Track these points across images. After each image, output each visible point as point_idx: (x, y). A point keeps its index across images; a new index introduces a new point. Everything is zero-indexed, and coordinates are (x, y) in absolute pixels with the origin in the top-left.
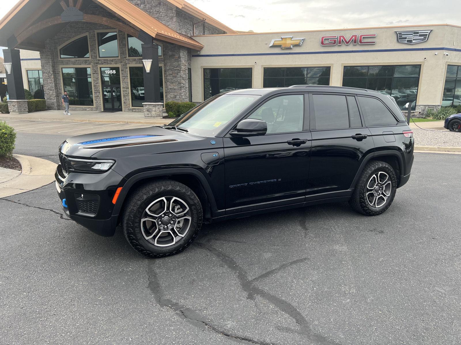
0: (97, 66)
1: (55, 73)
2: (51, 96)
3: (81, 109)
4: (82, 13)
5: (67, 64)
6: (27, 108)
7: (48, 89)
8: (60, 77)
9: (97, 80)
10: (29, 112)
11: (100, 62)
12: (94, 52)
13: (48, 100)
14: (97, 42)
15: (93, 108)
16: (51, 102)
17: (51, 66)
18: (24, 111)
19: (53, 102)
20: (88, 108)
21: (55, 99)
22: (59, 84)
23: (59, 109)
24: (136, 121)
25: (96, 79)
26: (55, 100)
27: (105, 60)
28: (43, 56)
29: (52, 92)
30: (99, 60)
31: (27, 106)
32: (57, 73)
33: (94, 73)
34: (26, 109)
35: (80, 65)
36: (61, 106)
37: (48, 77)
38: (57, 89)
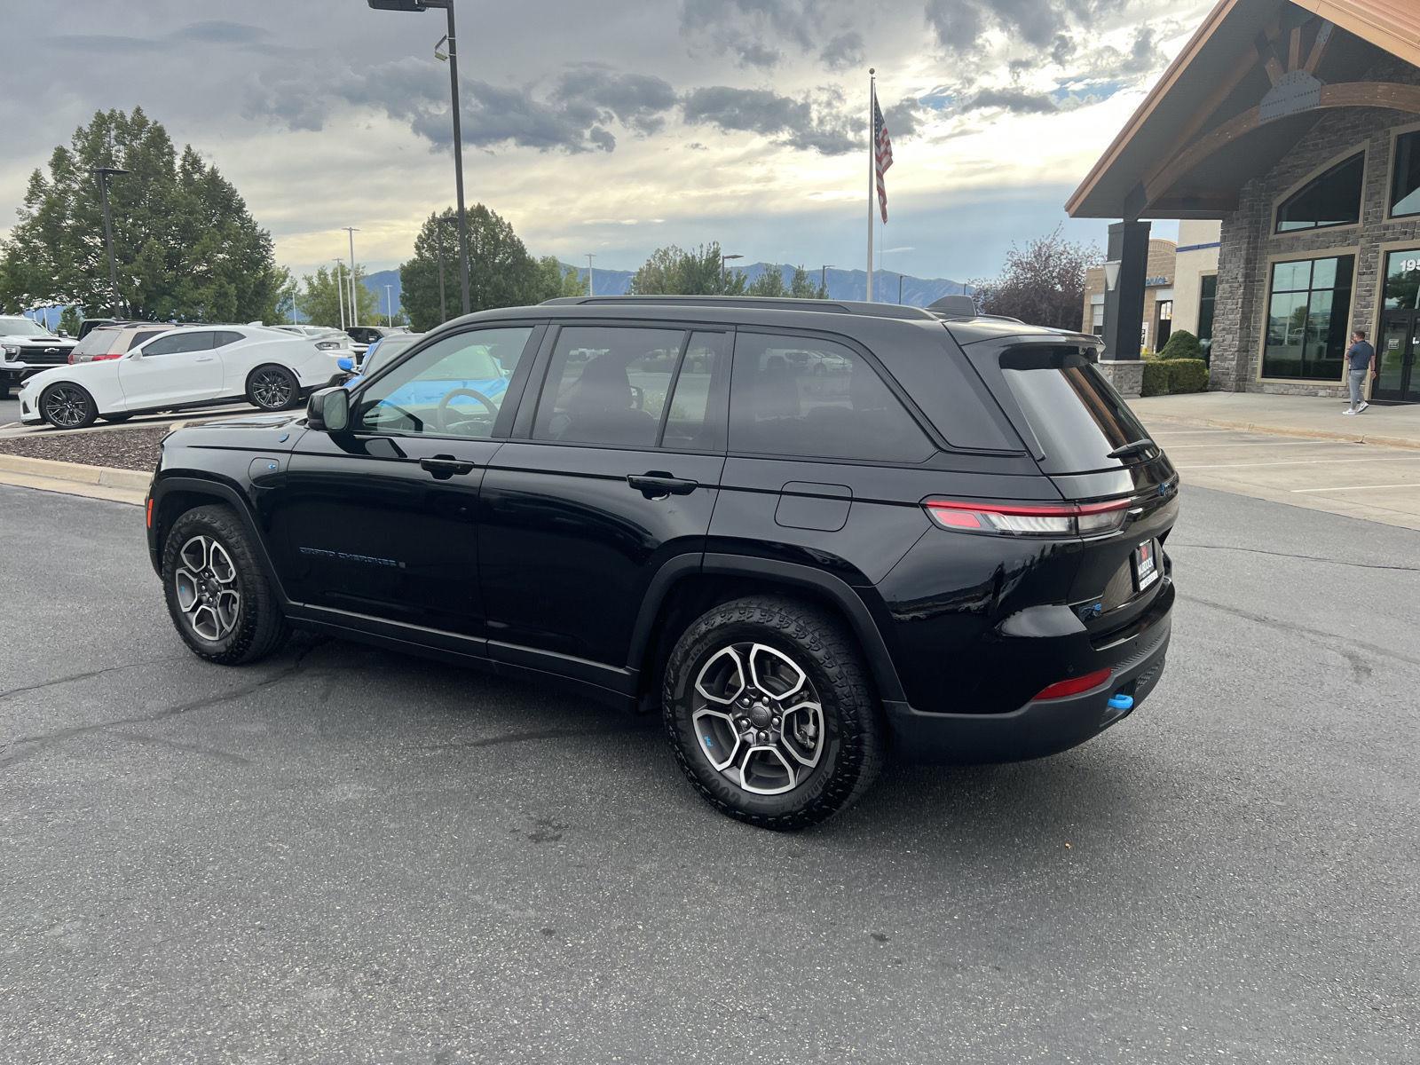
0: (1377, 246)
1: (1250, 282)
2: (1225, 350)
3: (1303, 392)
4: (1317, 83)
5: (1291, 249)
6: (1140, 383)
7: (1224, 329)
8: (1264, 290)
9: (1368, 294)
10: (1143, 395)
11: (1389, 234)
12: (1377, 203)
13: (1217, 362)
14: (1390, 167)
15: (1340, 389)
16: (1223, 368)
17: (1242, 261)
18: (1130, 391)
19: (1228, 369)
20: (1325, 388)
21: (1236, 358)
22: (1257, 313)
23: (1240, 389)
24: (1390, 437)
25: (1365, 291)
26: (1234, 363)
27: (1407, 224)
28: (1228, 231)
29: (1230, 337)
30: (1387, 228)
31: (1140, 378)
32: (1258, 281)
33: (1364, 274)
34: (1136, 385)
35: (1328, 248)
36: (1250, 380)
37: (1231, 292)
38: (1248, 328)
